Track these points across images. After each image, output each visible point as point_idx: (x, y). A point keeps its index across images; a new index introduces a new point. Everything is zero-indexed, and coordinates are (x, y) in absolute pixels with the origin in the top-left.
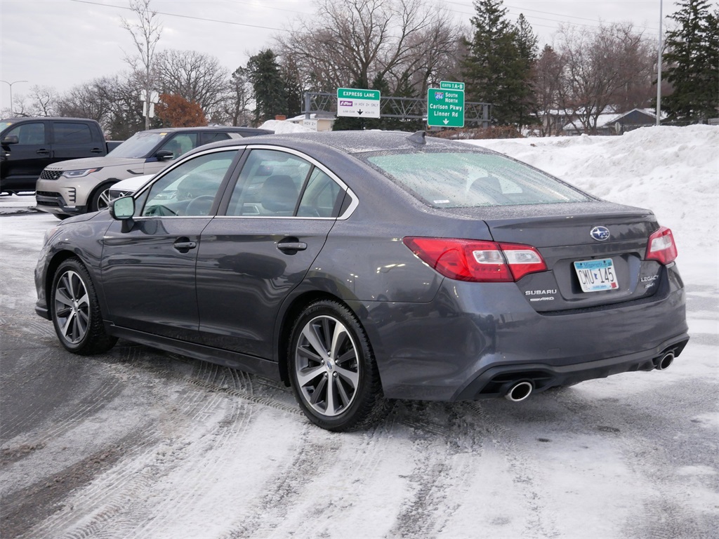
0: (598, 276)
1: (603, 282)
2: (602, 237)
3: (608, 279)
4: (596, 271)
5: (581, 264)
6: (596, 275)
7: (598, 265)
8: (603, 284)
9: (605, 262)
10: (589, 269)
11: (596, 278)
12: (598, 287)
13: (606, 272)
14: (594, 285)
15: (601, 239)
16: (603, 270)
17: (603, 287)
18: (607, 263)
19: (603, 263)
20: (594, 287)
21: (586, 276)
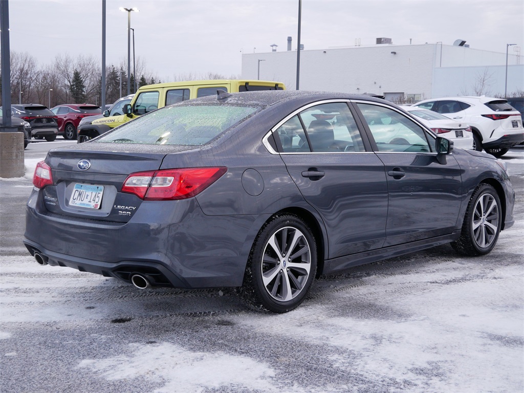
0: (89, 197)
1: (90, 202)
2: (83, 167)
3: (94, 201)
4: (89, 193)
5: (82, 186)
6: (88, 195)
7: (92, 190)
8: (89, 203)
9: (98, 188)
10: (85, 191)
11: (87, 198)
12: (84, 204)
13: (95, 195)
14: (82, 202)
15: (82, 169)
16: (94, 194)
17: (88, 205)
18: (99, 188)
19: (96, 188)
20: (81, 204)
21: (80, 194)
